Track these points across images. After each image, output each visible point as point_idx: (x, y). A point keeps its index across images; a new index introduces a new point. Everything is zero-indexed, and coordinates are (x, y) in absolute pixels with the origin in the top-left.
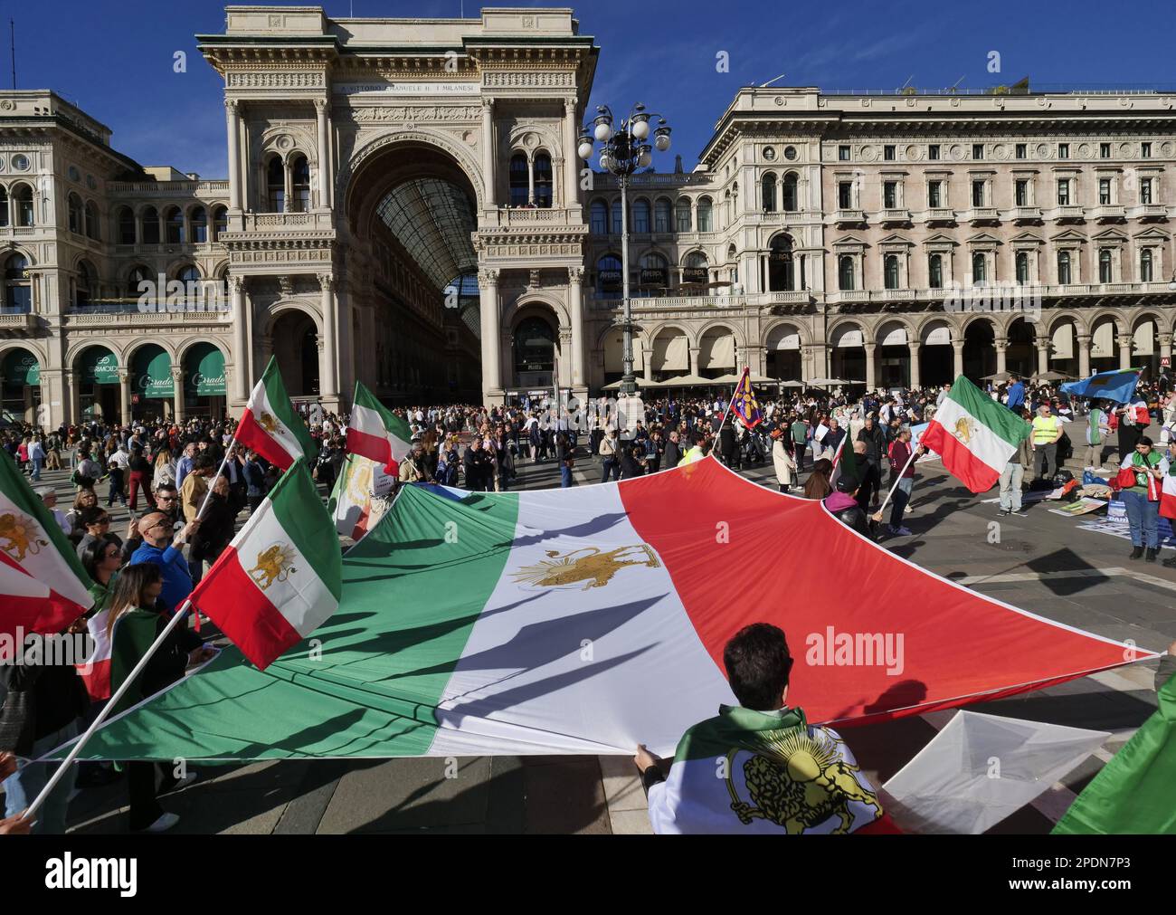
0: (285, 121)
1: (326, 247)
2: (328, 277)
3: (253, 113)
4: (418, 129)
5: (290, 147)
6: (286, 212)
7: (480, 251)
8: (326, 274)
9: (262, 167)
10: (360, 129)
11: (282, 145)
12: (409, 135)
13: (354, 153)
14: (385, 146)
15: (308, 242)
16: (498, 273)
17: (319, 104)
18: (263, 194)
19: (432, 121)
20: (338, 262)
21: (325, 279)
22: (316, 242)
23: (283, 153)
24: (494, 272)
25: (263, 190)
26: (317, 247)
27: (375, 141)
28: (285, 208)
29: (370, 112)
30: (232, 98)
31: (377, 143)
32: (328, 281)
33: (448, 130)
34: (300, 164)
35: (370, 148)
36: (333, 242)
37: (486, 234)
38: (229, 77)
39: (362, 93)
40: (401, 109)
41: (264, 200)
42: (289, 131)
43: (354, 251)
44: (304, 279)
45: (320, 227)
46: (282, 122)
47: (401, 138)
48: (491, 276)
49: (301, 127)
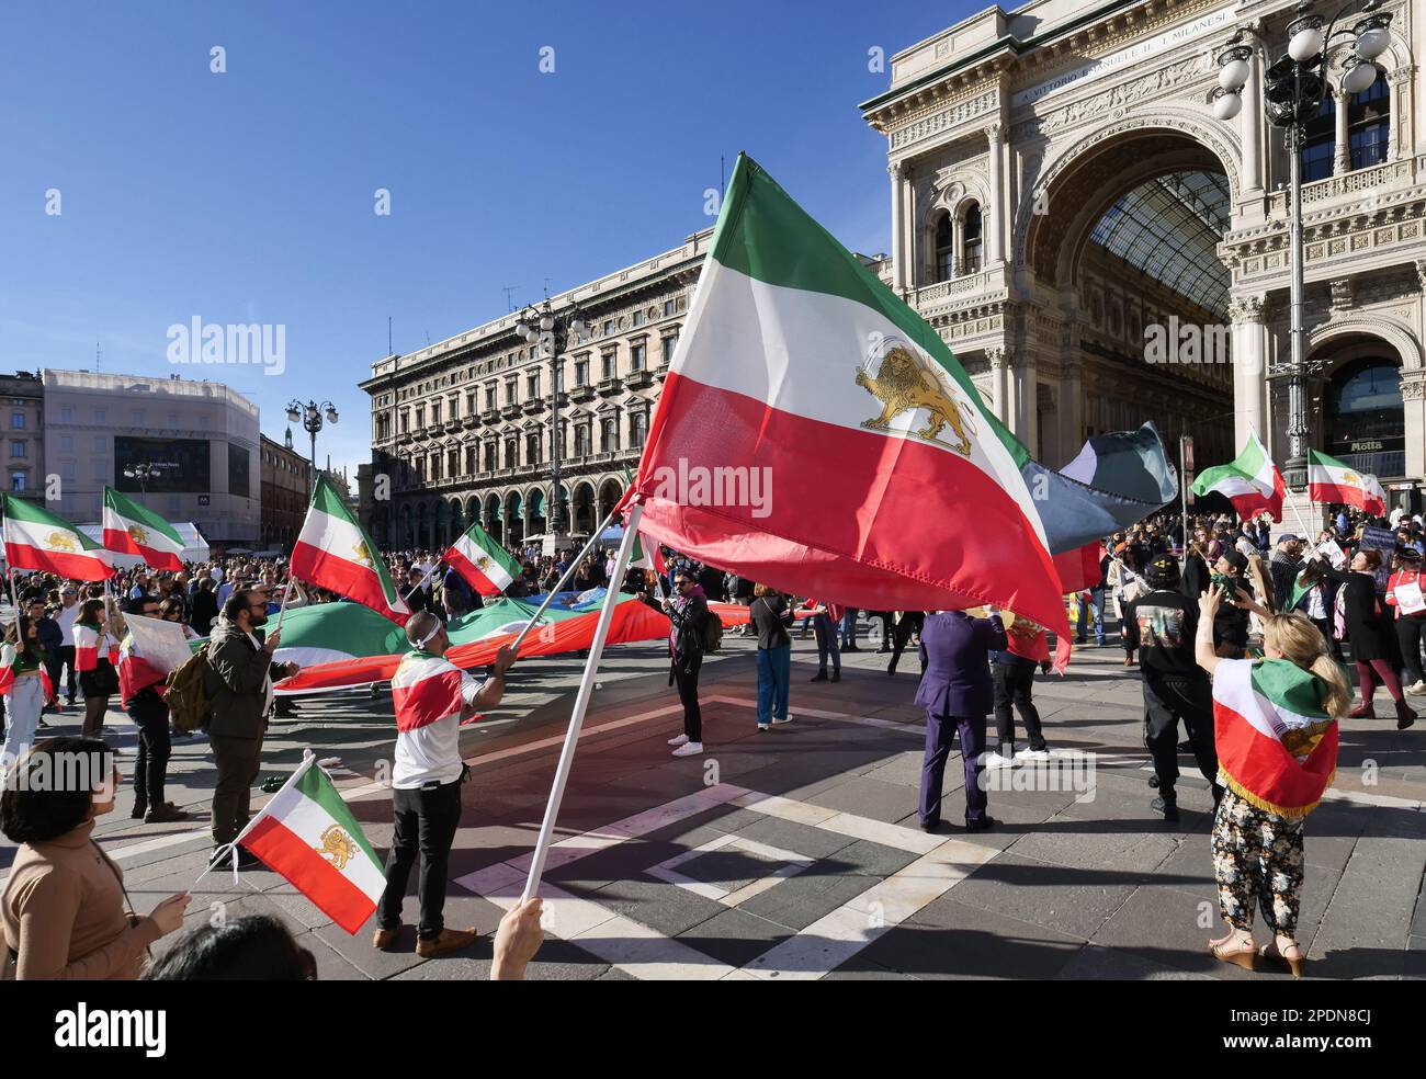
0: (953, 167)
1: (997, 313)
2: (998, 350)
3: (919, 171)
4: (1130, 115)
5: (960, 196)
6: (953, 278)
7: (1233, 271)
8: (996, 347)
9: (928, 232)
10: (1050, 142)
11: (950, 198)
12: (1116, 127)
13: (1040, 177)
14: (1082, 155)
15: (974, 311)
16: (1262, 299)
17: (991, 130)
18: (929, 263)
19: (1154, 93)
20: (1015, 329)
21: (995, 355)
22: (985, 309)
23: (950, 205)
24: (1255, 299)
25: (929, 259)
26: (986, 315)
27: (1066, 153)
28: (953, 274)
29: (1060, 116)
30: (896, 161)
31: (1069, 155)
32: (998, 356)
33: (1180, 97)
34: (972, 215)
35: (1059, 165)
36: (1005, 304)
37: (1240, 241)
38: (893, 138)
39: (1053, 93)
40: (1106, 94)
41: (929, 270)
42: (958, 178)
43: (1039, 309)
44: (972, 358)
45: (990, 288)
46: (950, 168)
47: (1105, 136)
48: (1250, 305)
49: (972, 167)
